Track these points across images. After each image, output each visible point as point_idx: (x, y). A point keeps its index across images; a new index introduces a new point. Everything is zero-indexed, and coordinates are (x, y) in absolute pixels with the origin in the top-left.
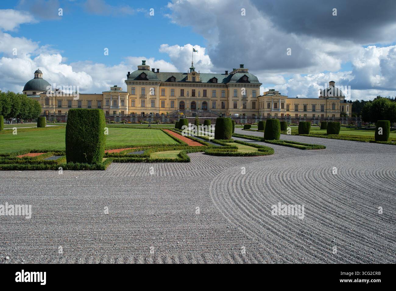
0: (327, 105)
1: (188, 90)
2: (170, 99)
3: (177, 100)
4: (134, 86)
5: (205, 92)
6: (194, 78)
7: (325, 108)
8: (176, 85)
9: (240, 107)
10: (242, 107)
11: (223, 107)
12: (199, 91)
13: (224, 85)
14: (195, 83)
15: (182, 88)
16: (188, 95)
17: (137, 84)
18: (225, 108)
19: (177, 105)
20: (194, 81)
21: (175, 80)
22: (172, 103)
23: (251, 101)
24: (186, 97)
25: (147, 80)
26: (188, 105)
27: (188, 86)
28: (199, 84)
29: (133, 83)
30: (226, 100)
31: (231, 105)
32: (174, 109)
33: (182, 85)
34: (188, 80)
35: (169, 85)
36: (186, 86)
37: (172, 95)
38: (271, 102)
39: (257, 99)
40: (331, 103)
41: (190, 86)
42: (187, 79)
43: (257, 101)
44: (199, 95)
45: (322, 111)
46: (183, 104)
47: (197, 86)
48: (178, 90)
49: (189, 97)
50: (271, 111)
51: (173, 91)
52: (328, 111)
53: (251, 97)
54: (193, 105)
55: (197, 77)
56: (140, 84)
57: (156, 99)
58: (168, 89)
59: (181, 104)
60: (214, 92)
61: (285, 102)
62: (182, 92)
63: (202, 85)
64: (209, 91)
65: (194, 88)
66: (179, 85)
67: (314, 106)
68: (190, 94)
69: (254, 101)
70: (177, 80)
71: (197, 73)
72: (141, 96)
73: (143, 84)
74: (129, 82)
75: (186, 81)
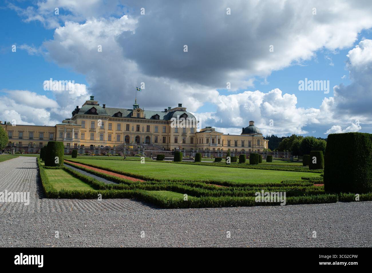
0: (253, 141)
1: (133, 125)
2: (116, 133)
3: (123, 134)
4: (84, 120)
5: (148, 127)
6: (138, 114)
7: (252, 144)
8: (122, 120)
9: (180, 141)
10: (181, 142)
11: (164, 141)
12: (143, 126)
13: (166, 122)
14: (140, 119)
15: (128, 123)
16: (133, 129)
17: (87, 118)
18: (166, 143)
19: (122, 138)
20: (138, 117)
21: (121, 116)
22: (119, 136)
23: (190, 136)
24: (131, 132)
25: (97, 114)
26: (132, 139)
27: (133, 122)
28: (144, 120)
29: (84, 117)
30: (167, 136)
31: (172, 140)
32: (120, 142)
33: (128, 121)
34: (134, 116)
35: (116, 120)
36: (131, 121)
37: (119, 129)
38: (209, 138)
39: (194, 135)
40: (256, 140)
41: (135, 121)
42: (132, 115)
43: (194, 136)
44: (143, 131)
45: (250, 146)
46: (128, 138)
47: (141, 122)
48: (124, 125)
49: (134, 132)
50: (209, 146)
51: (119, 125)
52: (254, 146)
53: (190, 133)
54: (138, 139)
55: (141, 113)
56: (90, 118)
57: (105, 132)
58: (115, 124)
59: (126, 138)
60: (156, 127)
61: (221, 138)
62: (128, 127)
63: (146, 121)
64: (152, 126)
65: (138, 124)
66: (125, 121)
67: (243, 142)
68: (135, 129)
69: (192, 136)
70: (123, 116)
71: (142, 110)
72: (90, 129)
73: (93, 118)
74: (80, 116)
75: (132, 116)
